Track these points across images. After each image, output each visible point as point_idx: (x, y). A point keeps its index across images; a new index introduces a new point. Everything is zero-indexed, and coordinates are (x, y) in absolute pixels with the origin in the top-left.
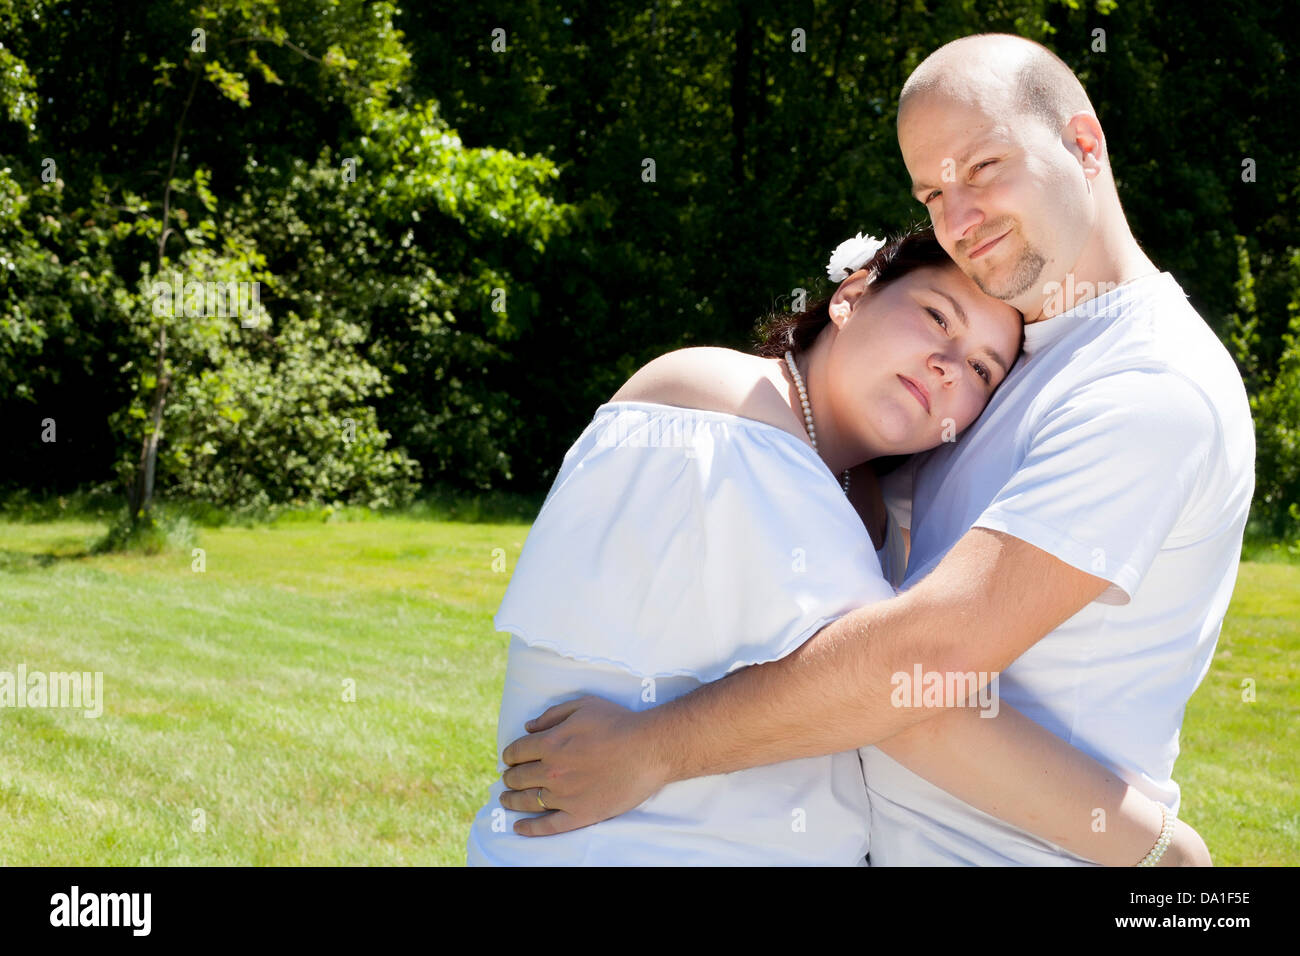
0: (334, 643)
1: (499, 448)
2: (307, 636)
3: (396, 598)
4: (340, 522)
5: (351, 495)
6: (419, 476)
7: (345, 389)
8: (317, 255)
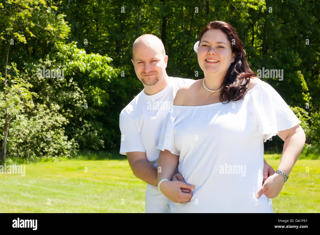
0: (64, 192)
1: (101, 139)
2: (55, 191)
3: (79, 180)
4: (57, 162)
5: (60, 154)
6: (78, 147)
7: (55, 123)
8: (47, 86)
